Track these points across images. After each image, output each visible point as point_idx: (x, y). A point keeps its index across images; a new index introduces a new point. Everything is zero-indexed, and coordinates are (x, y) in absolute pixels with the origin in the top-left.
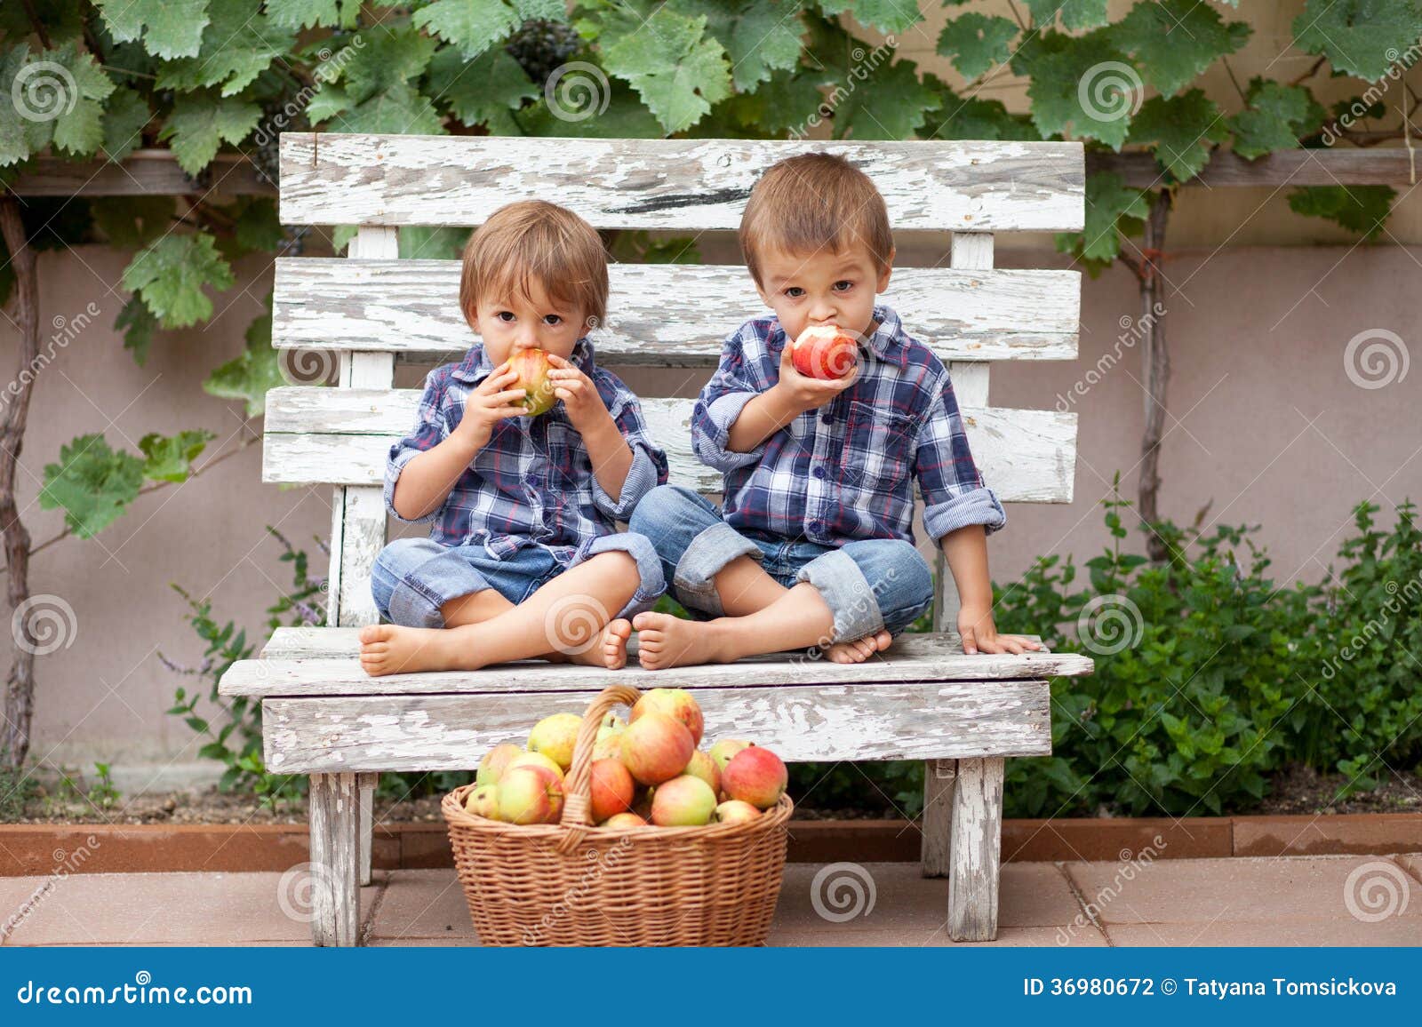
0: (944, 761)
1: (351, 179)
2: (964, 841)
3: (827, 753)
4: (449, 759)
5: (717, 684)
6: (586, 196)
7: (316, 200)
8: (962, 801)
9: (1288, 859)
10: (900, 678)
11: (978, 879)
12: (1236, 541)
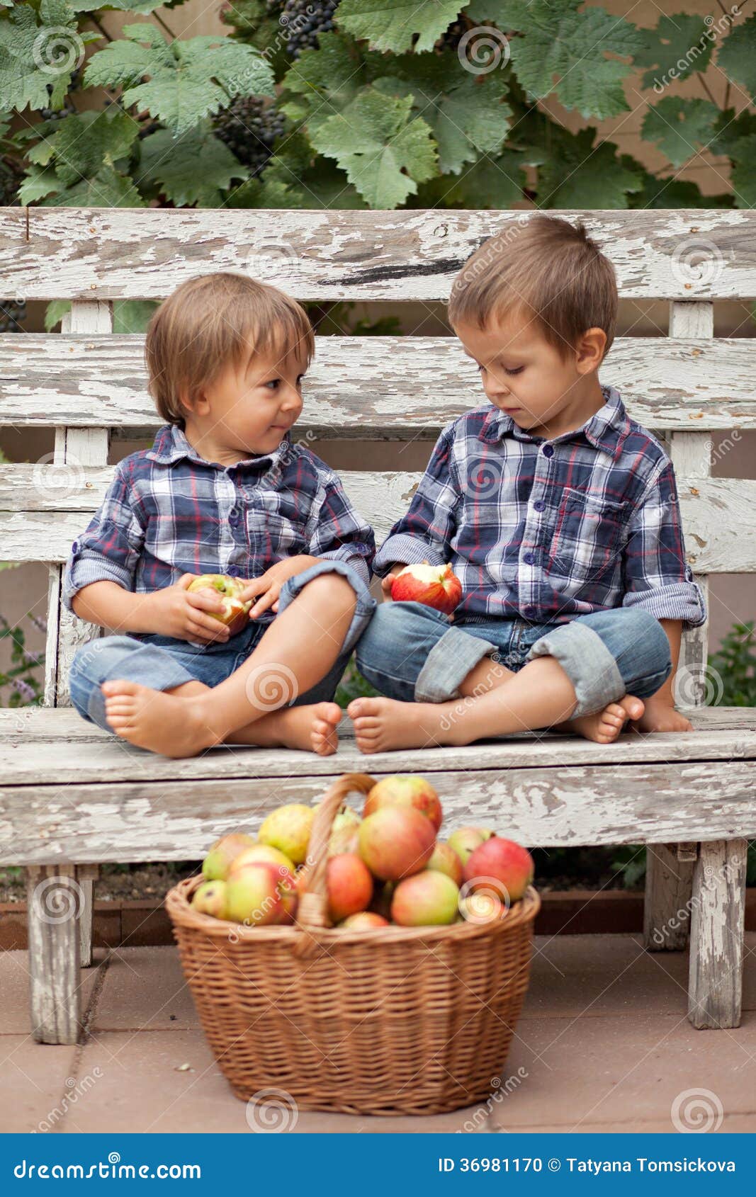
0: (685, 844)
1: (64, 253)
2: (707, 924)
3: (565, 838)
4: (171, 849)
5: (452, 767)
6: (303, 269)
7: (29, 275)
10: (641, 758)
11: (722, 965)
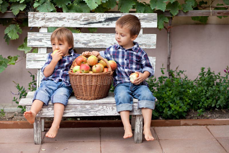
0: (134, 115)
1: (40, 20)
2: (137, 127)
3: (115, 114)
5: (98, 103)
6: (77, 22)
7: (34, 23)
8: (136, 121)
9: (189, 126)
11: (139, 133)
12: (182, 73)
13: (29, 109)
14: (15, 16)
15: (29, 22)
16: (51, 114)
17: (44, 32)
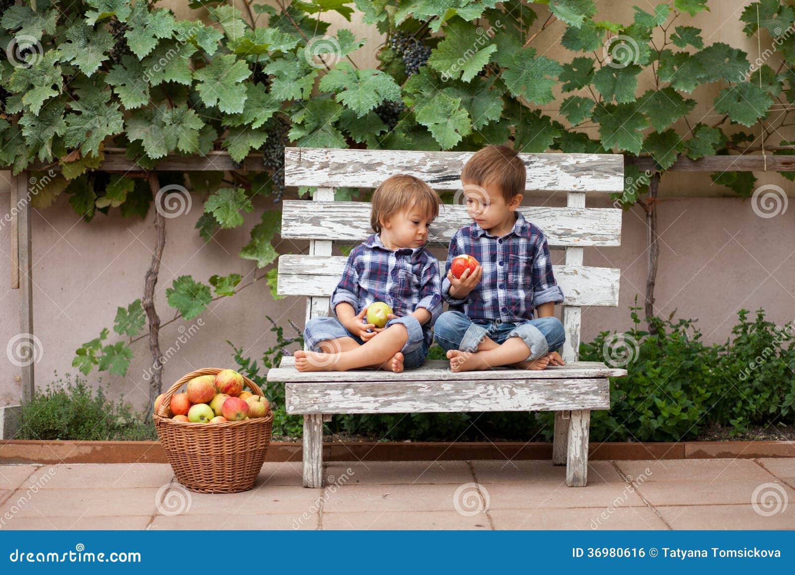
0: (565, 411)
1: (315, 167)
2: (573, 444)
3: (517, 408)
4: (363, 409)
5: (473, 378)
7: (300, 176)
8: (573, 428)
9: (708, 460)
10: (548, 377)
11: (579, 461)
12: (687, 326)
13: (294, 391)
14: (234, 163)
15: (286, 174)
16: (352, 405)
17: (324, 200)
